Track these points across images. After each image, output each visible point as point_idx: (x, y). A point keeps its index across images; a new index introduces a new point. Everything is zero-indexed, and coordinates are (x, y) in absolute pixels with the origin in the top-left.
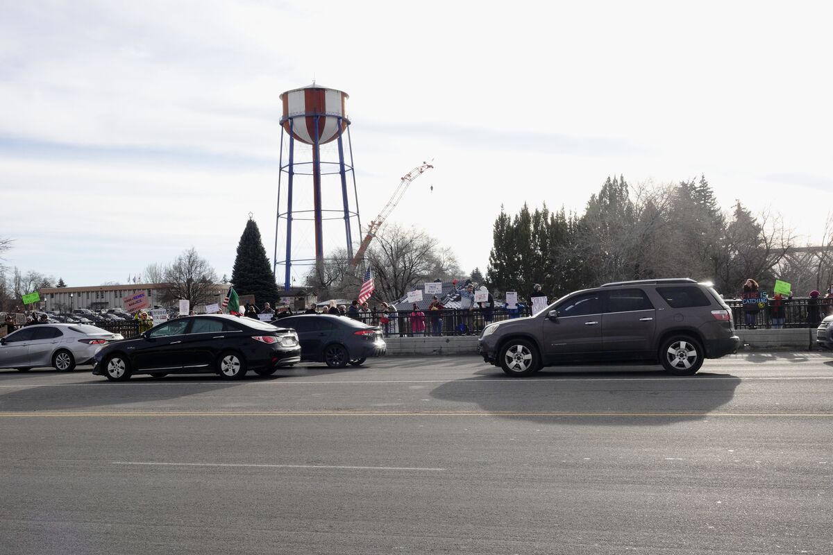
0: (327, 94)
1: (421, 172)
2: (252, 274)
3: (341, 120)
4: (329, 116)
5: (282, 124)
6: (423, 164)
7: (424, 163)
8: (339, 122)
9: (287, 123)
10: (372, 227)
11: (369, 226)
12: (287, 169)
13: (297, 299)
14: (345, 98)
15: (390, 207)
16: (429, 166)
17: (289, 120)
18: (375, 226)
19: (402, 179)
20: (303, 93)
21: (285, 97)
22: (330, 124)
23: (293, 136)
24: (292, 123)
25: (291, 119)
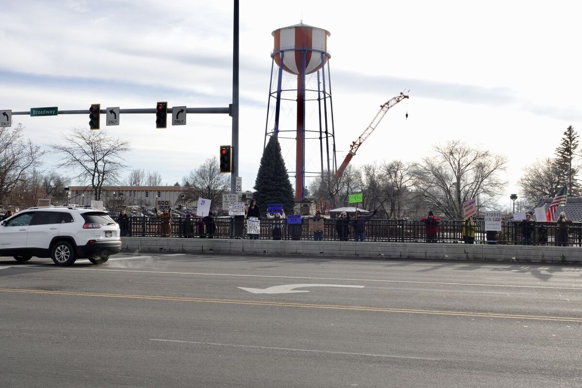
0: (314, 32)
1: (398, 101)
2: (274, 182)
3: (324, 55)
4: (315, 51)
5: (273, 56)
6: (399, 95)
7: (401, 93)
8: (322, 56)
9: (278, 56)
10: (353, 147)
11: (351, 146)
12: (275, 95)
13: (302, 206)
14: (328, 36)
15: (370, 130)
16: (405, 97)
17: (281, 53)
18: (356, 146)
19: (381, 106)
20: (294, 30)
21: (277, 34)
22: (315, 57)
23: (283, 67)
24: (283, 56)
25: (282, 52)
